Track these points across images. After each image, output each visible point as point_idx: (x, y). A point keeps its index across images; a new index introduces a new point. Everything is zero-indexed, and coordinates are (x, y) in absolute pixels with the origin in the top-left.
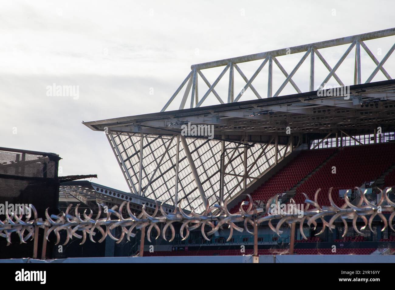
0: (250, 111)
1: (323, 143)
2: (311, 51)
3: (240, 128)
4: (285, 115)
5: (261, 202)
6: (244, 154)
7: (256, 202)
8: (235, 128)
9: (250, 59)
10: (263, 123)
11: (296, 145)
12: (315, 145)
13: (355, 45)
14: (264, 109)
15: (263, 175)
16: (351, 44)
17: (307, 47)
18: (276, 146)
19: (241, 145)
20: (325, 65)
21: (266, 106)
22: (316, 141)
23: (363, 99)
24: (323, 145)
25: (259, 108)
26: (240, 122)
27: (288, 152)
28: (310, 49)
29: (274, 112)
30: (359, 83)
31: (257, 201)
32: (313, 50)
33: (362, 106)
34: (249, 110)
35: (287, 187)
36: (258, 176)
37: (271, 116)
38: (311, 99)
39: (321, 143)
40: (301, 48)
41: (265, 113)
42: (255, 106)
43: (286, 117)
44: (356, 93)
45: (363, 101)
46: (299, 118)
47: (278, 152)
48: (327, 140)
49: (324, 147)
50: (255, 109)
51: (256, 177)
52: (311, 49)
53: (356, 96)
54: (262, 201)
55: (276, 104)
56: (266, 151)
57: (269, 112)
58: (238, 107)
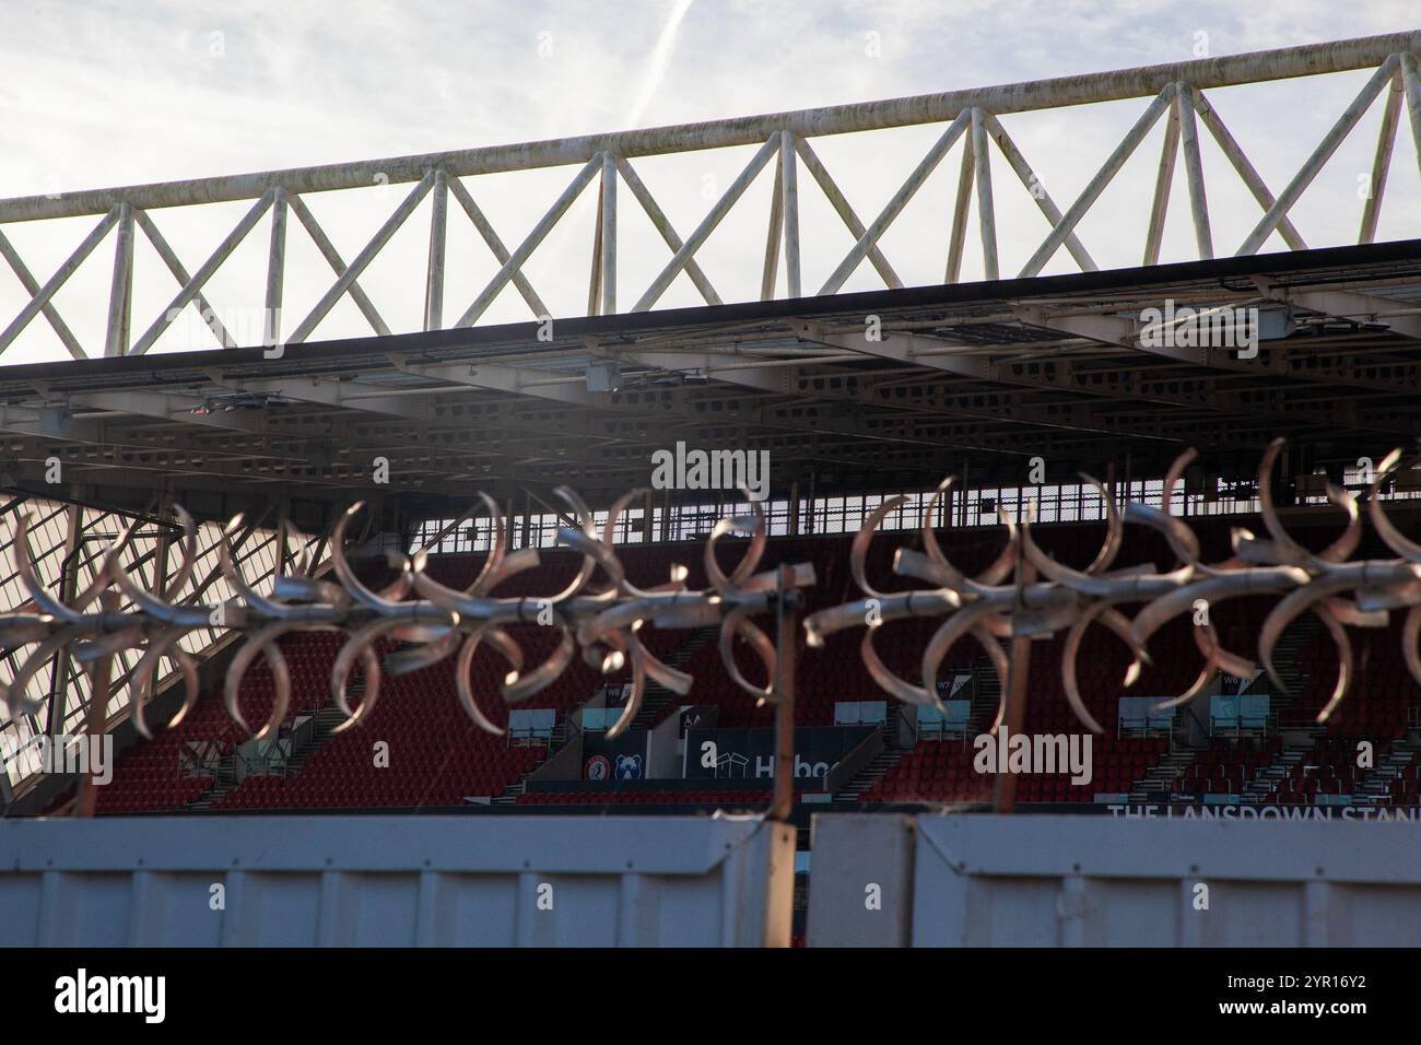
0: (194, 392)
1: (457, 533)
2: (437, 183)
3: (145, 458)
4: (326, 419)
5: (209, 746)
6: (153, 560)
7: (189, 748)
8: (128, 458)
9: (200, 194)
10: (238, 445)
11: (357, 537)
12: (428, 538)
13: (600, 171)
14: (251, 387)
15: (222, 646)
16: (582, 166)
17: (419, 166)
18: (280, 537)
19: (147, 528)
20: (484, 237)
21: (257, 375)
22: (431, 525)
23: (623, 370)
24: (456, 540)
25: (231, 383)
26: (149, 434)
27: (326, 562)
28: (433, 173)
29: (290, 401)
30: (607, 308)
31: (194, 745)
32: (442, 177)
33: (616, 398)
34: (190, 388)
35: (313, 695)
36: (205, 649)
37: (273, 417)
38: (432, 360)
39: (448, 531)
40: (399, 167)
41: (249, 405)
42: (215, 374)
43: (327, 425)
44: (599, 345)
45: (625, 380)
46: (378, 431)
47: (288, 560)
48: (474, 522)
49: (460, 549)
50: (215, 385)
51: (197, 651)
52: (438, 172)
53: (600, 358)
54: (213, 747)
55: (296, 372)
56: (242, 552)
57: (269, 399)
58: (146, 375)
